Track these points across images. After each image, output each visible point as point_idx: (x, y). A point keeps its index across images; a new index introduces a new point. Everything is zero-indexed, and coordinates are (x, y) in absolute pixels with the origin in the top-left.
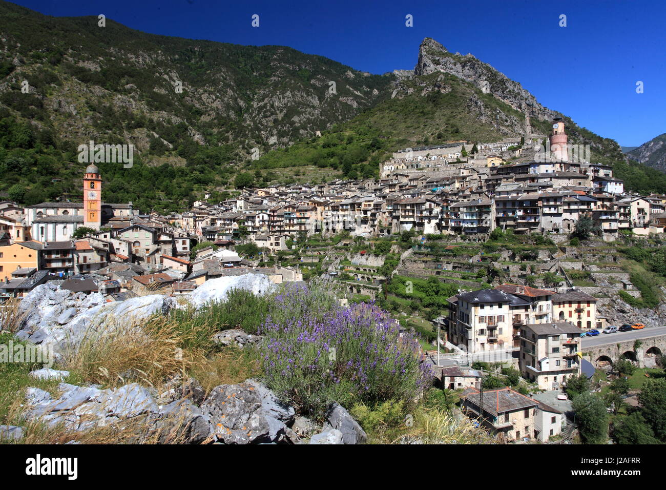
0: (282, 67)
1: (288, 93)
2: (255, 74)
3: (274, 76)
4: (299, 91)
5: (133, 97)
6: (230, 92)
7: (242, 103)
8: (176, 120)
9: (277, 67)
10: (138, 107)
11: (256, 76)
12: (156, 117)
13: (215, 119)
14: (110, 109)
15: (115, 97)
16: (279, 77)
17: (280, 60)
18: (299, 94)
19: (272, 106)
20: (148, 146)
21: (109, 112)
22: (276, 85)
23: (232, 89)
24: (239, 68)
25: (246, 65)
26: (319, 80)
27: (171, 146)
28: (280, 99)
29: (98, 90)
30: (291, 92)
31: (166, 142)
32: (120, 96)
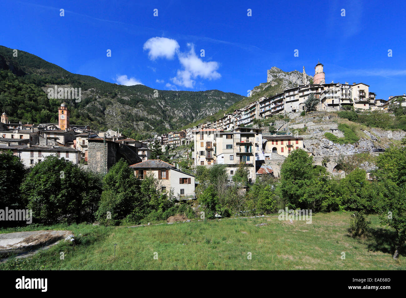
0: (213, 98)
1: (214, 109)
2: (201, 103)
3: (209, 102)
4: (218, 108)
5: (141, 109)
6: (189, 110)
7: (194, 115)
8: (158, 118)
9: (211, 99)
10: (143, 113)
11: (202, 104)
12: (150, 117)
13: (179, 119)
14: (130, 113)
15: (134, 110)
16: (211, 103)
17: (212, 96)
18: (218, 109)
19: (206, 114)
20: (143, 128)
21: (129, 115)
22: (209, 106)
23: (190, 109)
24: (195, 101)
25: (198, 99)
26: (229, 103)
27: (153, 128)
28: (209, 111)
29: (127, 107)
30: (215, 108)
31: (151, 126)
32: (136, 109)
